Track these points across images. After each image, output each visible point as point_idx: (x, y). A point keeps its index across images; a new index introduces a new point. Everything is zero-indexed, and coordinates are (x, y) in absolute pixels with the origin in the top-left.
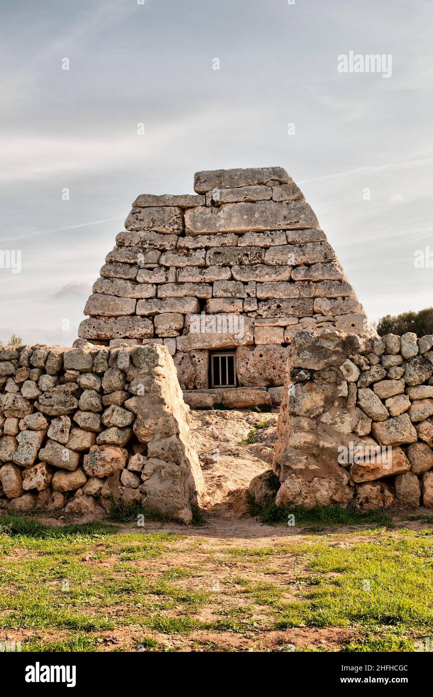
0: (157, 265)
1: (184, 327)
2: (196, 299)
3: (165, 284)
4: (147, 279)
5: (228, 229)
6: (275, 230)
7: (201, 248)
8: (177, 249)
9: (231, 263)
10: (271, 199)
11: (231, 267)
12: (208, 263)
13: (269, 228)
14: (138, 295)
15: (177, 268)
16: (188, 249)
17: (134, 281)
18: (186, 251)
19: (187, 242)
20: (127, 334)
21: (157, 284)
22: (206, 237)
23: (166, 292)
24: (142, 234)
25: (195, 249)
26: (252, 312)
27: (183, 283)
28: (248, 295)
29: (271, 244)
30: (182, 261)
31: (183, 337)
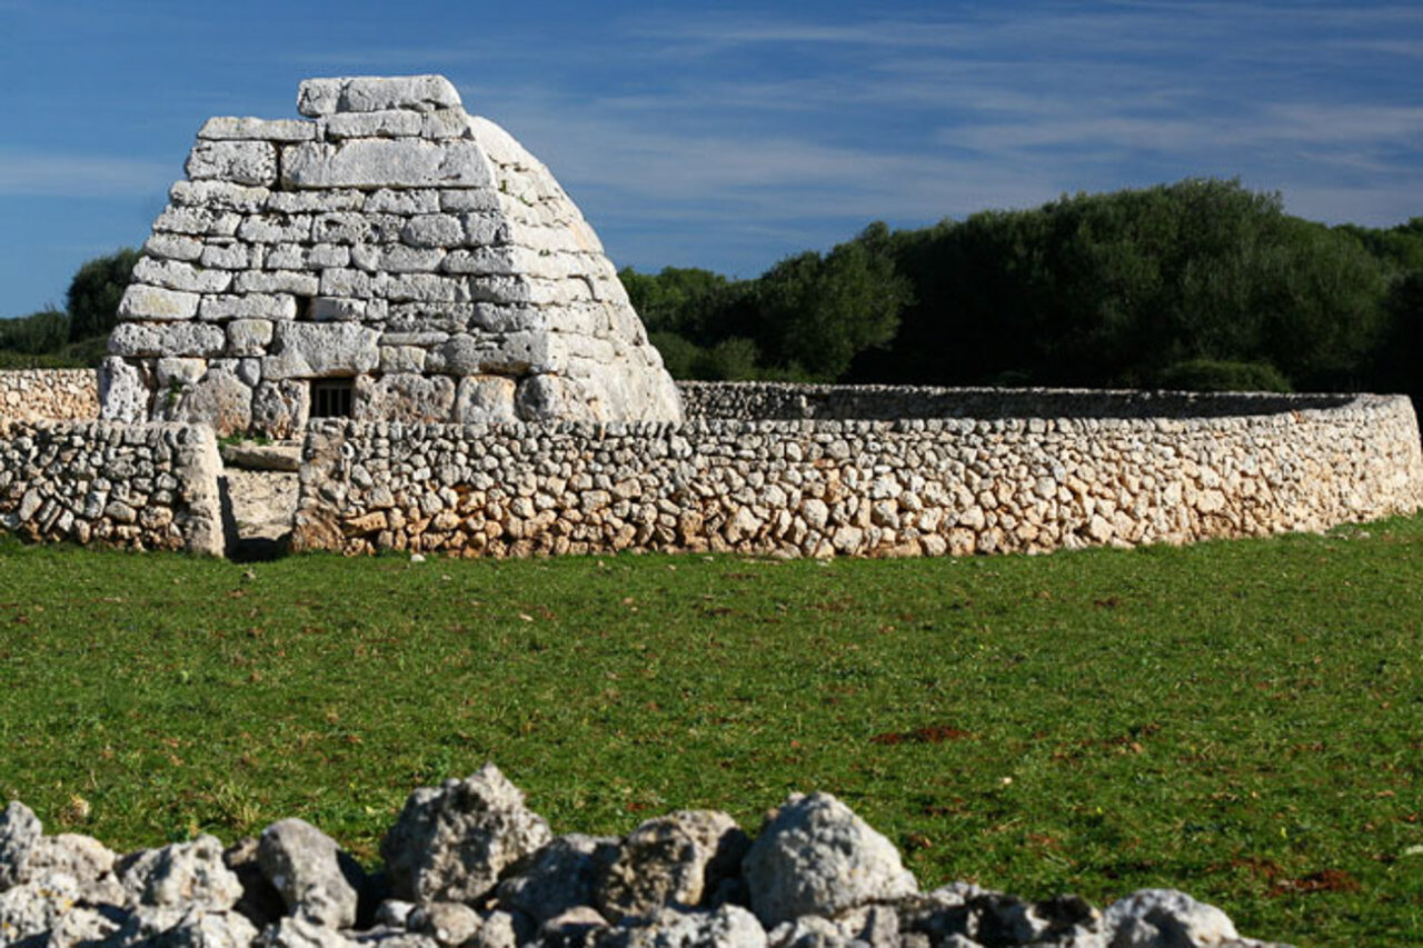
0: (234, 239)
1: (273, 342)
2: (292, 298)
3: (245, 269)
4: (218, 261)
5: (349, 183)
6: (423, 188)
7: (304, 213)
8: (266, 211)
9: (351, 240)
10: (420, 135)
11: (351, 246)
12: (315, 239)
13: (413, 184)
14: (201, 287)
15: (267, 244)
16: (284, 214)
17: (198, 264)
18: (281, 219)
19: (287, 201)
20: (186, 351)
21: (233, 270)
22: (316, 194)
23: (248, 281)
24: (211, 185)
25: (296, 214)
26: (379, 321)
27: (273, 270)
28: (375, 294)
29: (416, 210)
30: (274, 232)
31: (272, 357)
